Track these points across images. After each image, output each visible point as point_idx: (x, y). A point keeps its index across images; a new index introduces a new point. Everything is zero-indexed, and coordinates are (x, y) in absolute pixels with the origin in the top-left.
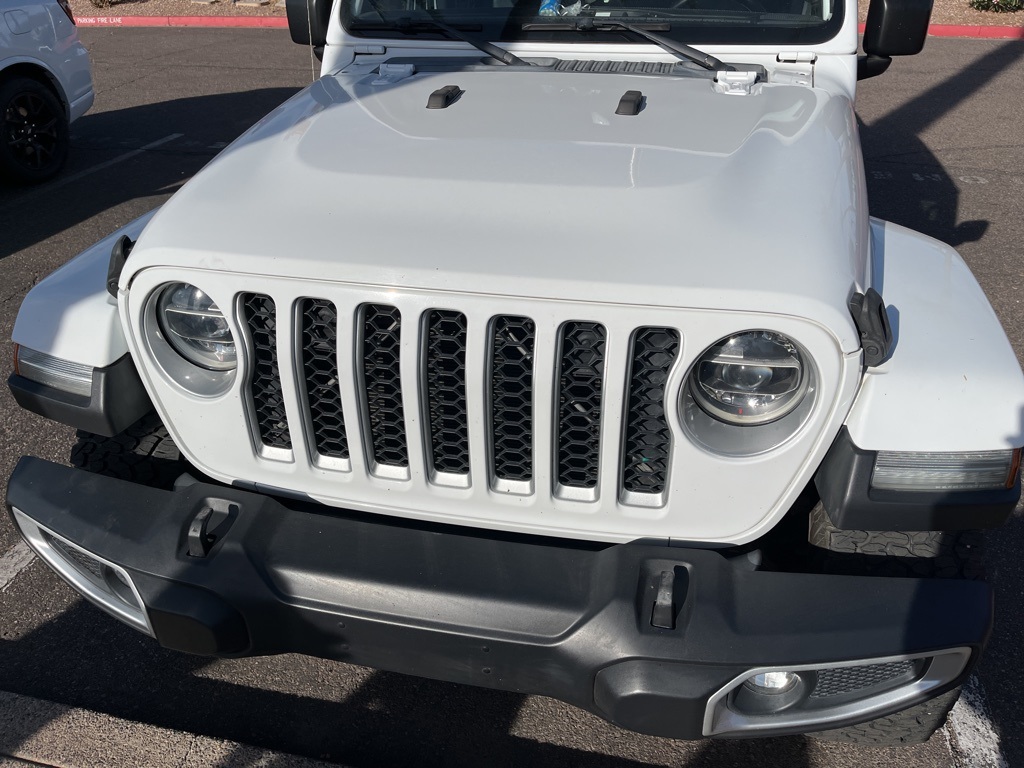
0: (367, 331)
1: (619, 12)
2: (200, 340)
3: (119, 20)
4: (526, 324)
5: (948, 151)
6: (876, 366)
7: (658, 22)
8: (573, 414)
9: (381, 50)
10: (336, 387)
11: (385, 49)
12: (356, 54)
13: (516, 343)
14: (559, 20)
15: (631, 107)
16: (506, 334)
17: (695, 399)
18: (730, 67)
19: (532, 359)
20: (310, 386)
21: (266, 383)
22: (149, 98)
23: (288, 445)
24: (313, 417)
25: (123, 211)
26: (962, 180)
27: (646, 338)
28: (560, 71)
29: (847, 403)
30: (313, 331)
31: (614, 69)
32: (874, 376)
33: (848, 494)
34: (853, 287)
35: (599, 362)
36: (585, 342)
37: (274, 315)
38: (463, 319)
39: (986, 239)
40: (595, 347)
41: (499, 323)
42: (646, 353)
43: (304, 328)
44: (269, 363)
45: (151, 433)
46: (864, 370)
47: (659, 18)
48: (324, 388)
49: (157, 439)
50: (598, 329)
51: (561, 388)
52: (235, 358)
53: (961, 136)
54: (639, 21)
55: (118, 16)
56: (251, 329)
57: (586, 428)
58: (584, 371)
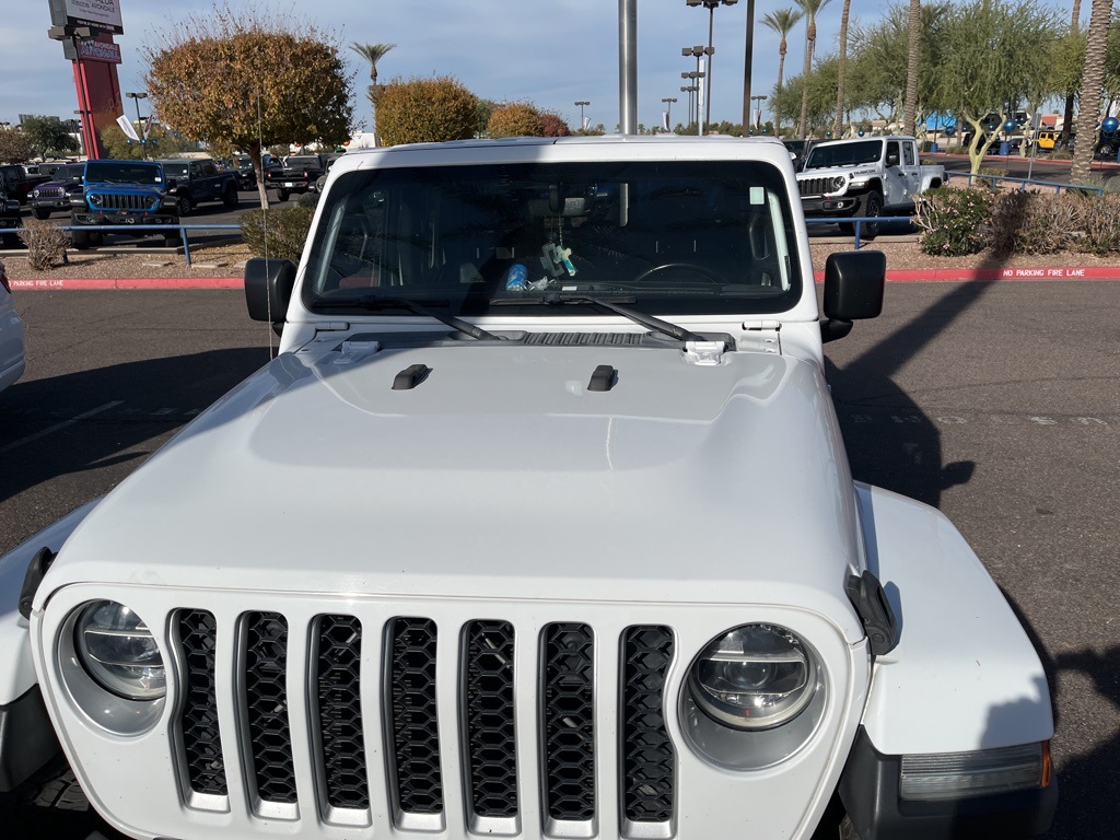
0: (322, 646)
1: (586, 286)
2: (123, 665)
3: (60, 283)
4: (504, 628)
5: (923, 391)
6: (884, 654)
7: (623, 295)
8: (562, 731)
9: (343, 326)
10: (284, 714)
11: (349, 325)
12: (317, 331)
13: (494, 651)
14: (526, 294)
15: (603, 383)
16: (482, 640)
17: (696, 702)
18: (699, 337)
19: (512, 668)
20: (252, 715)
21: (199, 714)
22: (87, 364)
23: (223, 790)
24: (255, 753)
25: (46, 490)
26: (940, 421)
27: (638, 637)
28: (529, 344)
29: (861, 697)
30: (260, 648)
31: (584, 341)
32: (884, 667)
33: (877, 810)
34: (848, 569)
35: (587, 668)
36: (570, 645)
37: (214, 632)
38: (433, 627)
39: (975, 480)
40: (583, 650)
41: (473, 629)
42: (638, 654)
43: (249, 646)
44: (205, 691)
45: (56, 778)
46: (873, 660)
47: (624, 291)
48: (270, 717)
49: (63, 785)
50: (584, 631)
51: (547, 700)
52: (162, 684)
53: (933, 376)
54: (606, 295)
55: (59, 279)
56: (185, 651)
57: (578, 747)
58: (572, 679)
